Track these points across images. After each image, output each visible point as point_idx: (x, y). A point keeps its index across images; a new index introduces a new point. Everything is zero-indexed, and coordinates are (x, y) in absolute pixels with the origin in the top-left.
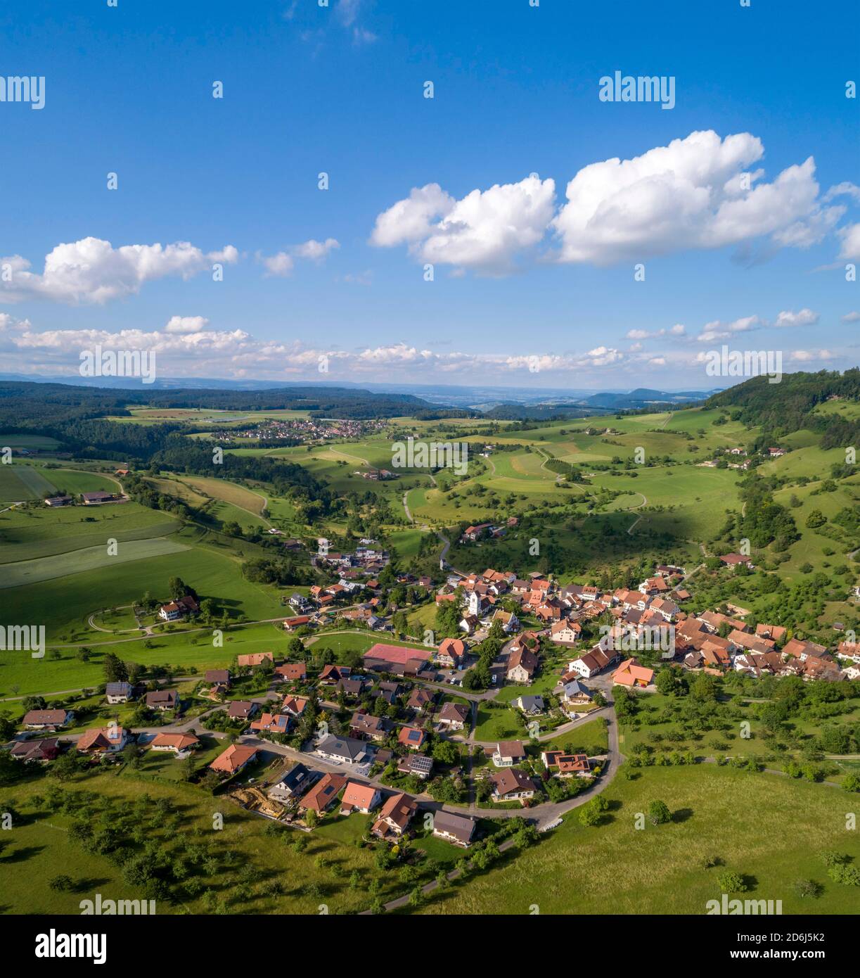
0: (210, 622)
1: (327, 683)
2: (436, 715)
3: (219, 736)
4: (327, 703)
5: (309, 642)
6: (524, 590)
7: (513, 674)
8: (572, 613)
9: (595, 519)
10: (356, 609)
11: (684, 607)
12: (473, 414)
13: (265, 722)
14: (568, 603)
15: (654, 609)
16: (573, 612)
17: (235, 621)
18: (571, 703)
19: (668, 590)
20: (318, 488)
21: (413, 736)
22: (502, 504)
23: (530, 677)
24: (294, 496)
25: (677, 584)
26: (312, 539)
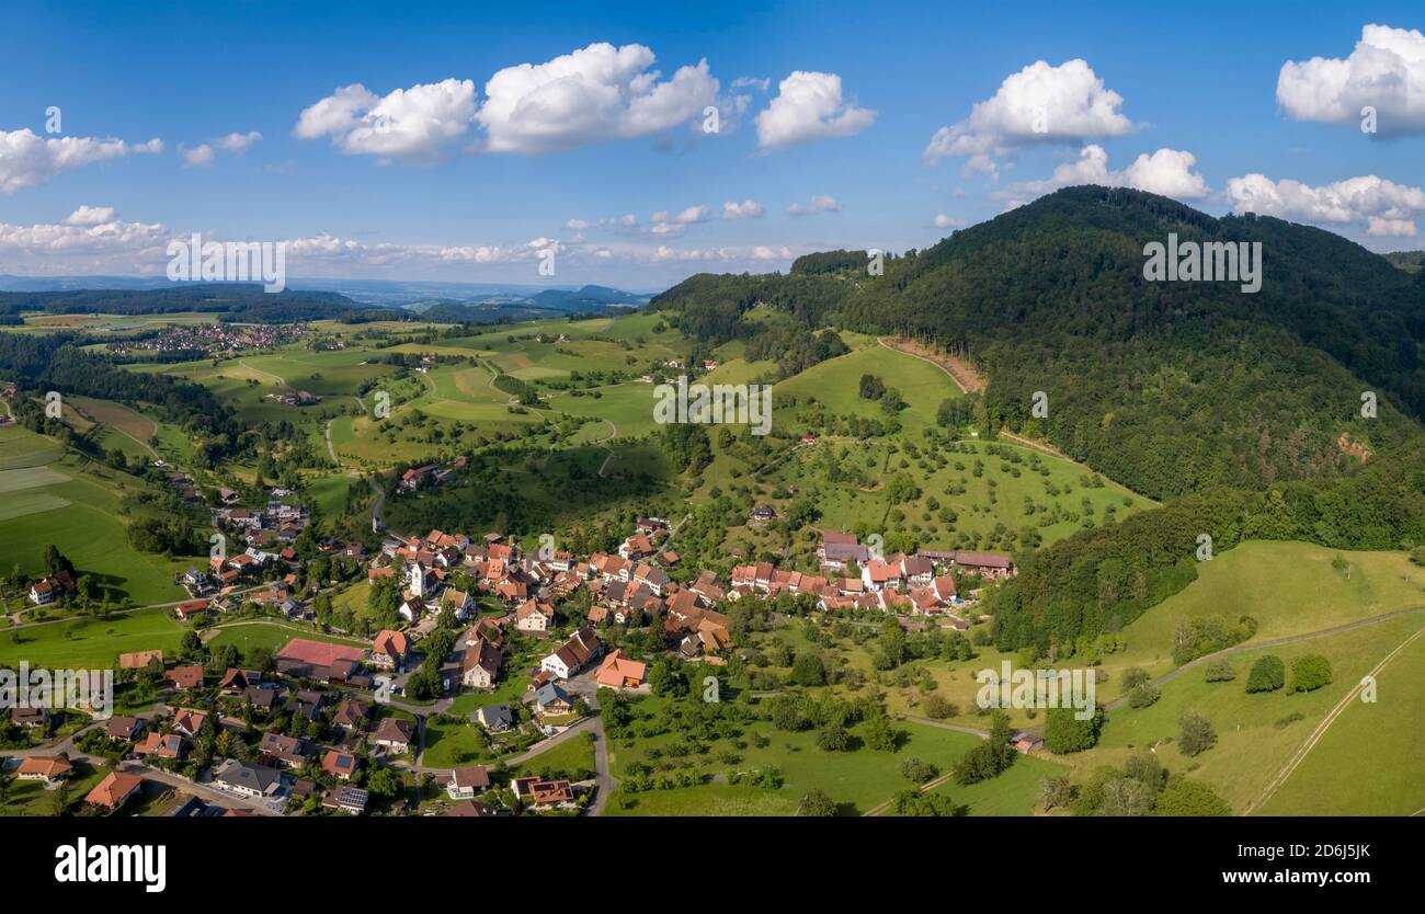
0: (88, 607)
1: (229, 692)
2: (372, 735)
3: (96, 761)
4: (230, 720)
5: (208, 637)
6: (479, 559)
7: (471, 677)
8: (541, 590)
9: (559, 457)
10: (267, 590)
11: (675, 575)
12: (406, 316)
13: (152, 744)
14: (535, 576)
15: (639, 580)
16: (542, 588)
17: (118, 606)
18: (546, 714)
19: (653, 553)
20: (223, 417)
21: (342, 762)
22: (446, 437)
23: (493, 681)
24: (195, 429)
25: (663, 543)
26: (214, 490)
